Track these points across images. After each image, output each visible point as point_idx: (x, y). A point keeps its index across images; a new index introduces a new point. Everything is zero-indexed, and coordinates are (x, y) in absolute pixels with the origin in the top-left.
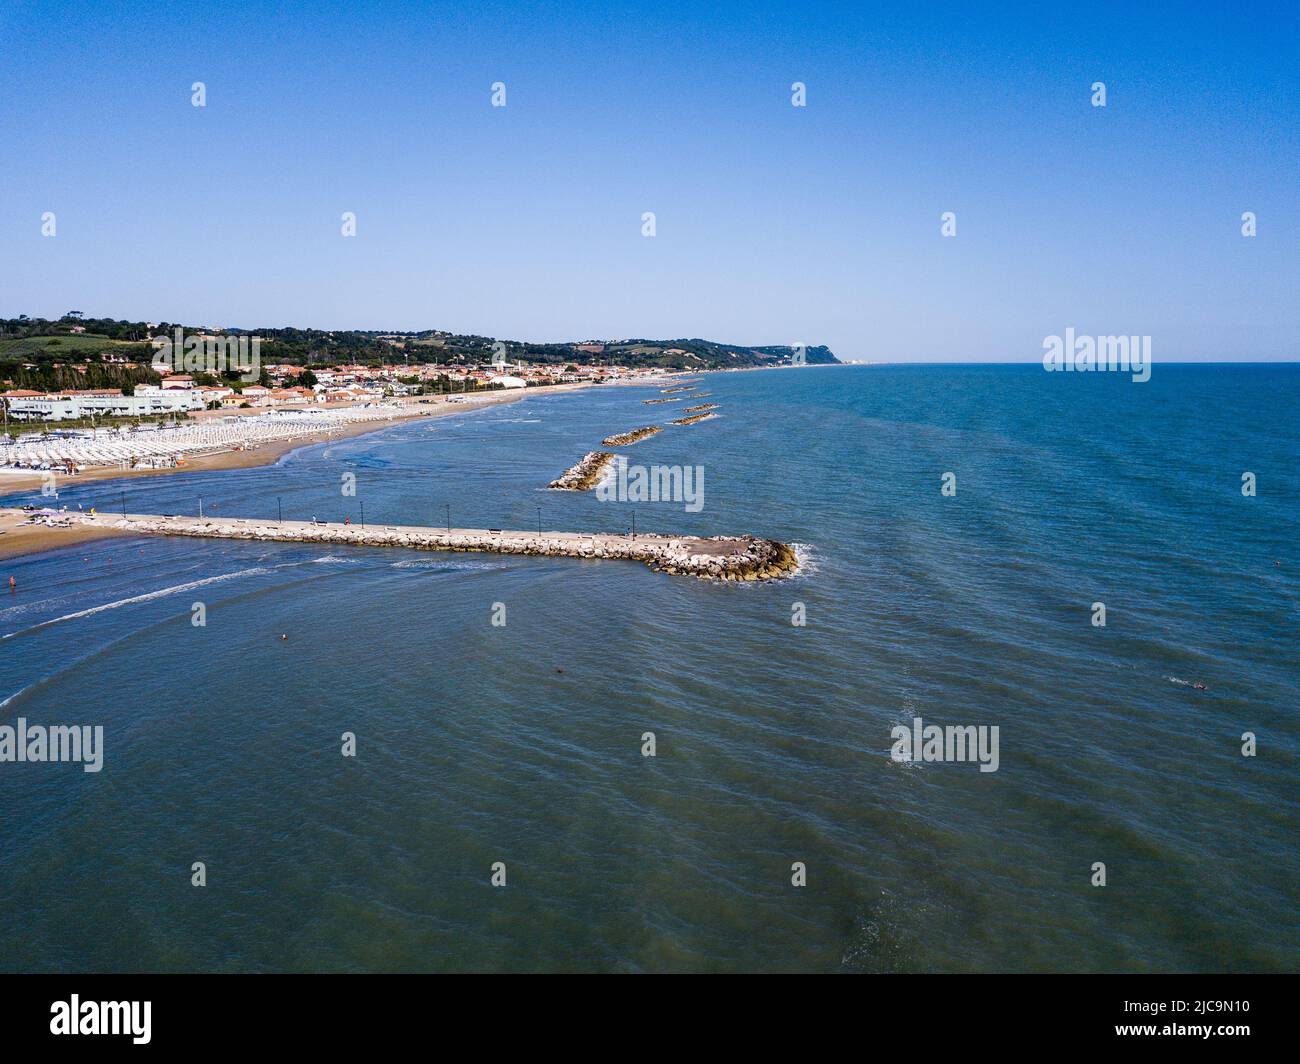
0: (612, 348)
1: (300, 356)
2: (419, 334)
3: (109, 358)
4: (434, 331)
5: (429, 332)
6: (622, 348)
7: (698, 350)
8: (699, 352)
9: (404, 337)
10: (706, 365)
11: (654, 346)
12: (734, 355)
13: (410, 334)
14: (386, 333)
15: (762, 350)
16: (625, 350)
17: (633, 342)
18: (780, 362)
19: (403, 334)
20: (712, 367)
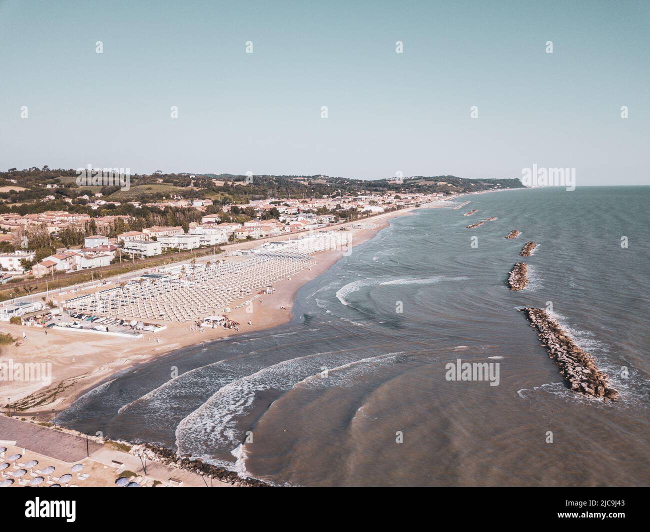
0: (408, 182)
1: (264, 194)
2: (313, 177)
3: (174, 197)
4: (320, 175)
5: (318, 176)
6: (413, 181)
7: (454, 182)
8: (455, 184)
9: (306, 179)
10: (460, 191)
11: (431, 181)
12: (473, 185)
13: (309, 177)
14: (297, 177)
15: (485, 181)
16: (415, 183)
17: (420, 178)
18: (496, 187)
19: (305, 177)
20: (464, 192)
